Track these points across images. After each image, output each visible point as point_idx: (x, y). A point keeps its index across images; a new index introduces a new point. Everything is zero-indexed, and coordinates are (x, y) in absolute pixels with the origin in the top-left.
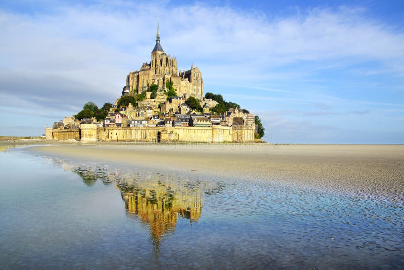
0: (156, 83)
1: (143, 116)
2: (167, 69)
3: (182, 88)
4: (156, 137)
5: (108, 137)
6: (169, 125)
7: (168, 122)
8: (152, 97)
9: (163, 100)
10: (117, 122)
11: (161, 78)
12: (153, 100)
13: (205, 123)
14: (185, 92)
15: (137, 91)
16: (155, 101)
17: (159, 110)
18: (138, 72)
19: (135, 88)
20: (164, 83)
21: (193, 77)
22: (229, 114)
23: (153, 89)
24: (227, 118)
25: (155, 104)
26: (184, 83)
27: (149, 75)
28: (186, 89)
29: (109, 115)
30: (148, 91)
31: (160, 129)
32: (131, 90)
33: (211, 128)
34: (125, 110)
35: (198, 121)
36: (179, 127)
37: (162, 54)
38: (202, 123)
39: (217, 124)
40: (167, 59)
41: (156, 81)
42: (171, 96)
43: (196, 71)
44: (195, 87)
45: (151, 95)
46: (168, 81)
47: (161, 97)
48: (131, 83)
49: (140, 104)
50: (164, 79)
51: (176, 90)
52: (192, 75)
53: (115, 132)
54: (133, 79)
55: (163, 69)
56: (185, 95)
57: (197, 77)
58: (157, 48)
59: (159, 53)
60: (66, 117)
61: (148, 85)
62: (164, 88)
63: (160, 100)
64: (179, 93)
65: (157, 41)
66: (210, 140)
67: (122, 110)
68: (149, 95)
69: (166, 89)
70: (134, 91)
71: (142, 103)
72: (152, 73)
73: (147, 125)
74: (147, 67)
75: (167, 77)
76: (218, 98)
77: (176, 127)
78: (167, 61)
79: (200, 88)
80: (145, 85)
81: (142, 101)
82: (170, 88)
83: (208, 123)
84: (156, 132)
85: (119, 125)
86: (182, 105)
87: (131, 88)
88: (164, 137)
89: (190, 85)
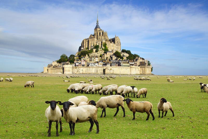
0: (98, 44)
1: (93, 61)
2: (103, 37)
3: (111, 47)
4: (103, 72)
5: (78, 72)
6: (108, 66)
7: (108, 64)
8: (96, 51)
9: (102, 53)
10: (82, 64)
11: (100, 42)
12: (97, 53)
13: (126, 64)
14: (113, 49)
15: (88, 48)
16: (98, 54)
17: (100, 58)
18: (88, 39)
19: (87, 47)
20: (102, 44)
21: (116, 42)
22: (137, 60)
23: (97, 47)
24: (136, 62)
25: (98, 55)
26: (112, 45)
27: (94, 40)
28: (113, 47)
29: (76, 60)
30: (94, 48)
31: (105, 68)
32: (84, 48)
33: (129, 67)
34: (84, 58)
35: (123, 64)
36: (114, 67)
37: (100, 30)
38: (125, 64)
39: (132, 65)
40: (103, 32)
41: (98, 43)
42: (106, 51)
43: (118, 38)
44: (117, 46)
45: (96, 50)
46: (104, 43)
47: (101, 51)
48: (84, 45)
49: (90, 55)
50: (102, 42)
51: (108, 48)
52: (116, 40)
53: (81, 69)
54: (85, 42)
55: (101, 38)
56: (112, 50)
57: (118, 42)
58: (97, 27)
59: (98, 29)
60: (53, 62)
61: (94, 45)
62: (102, 47)
63: (100, 53)
64: (110, 50)
65: (97, 23)
66: (129, 73)
67: (82, 58)
68: (94, 50)
69: (103, 47)
70: (86, 48)
71: (91, 54)
72: (96, 39)
73: (98, 65)
74: (93, 37)
75: (104, 41)
76: (128, 52)
77: (113, 67)
78: (103, 34)
79: (119, 47)
80: (92, 45)
81: (91, 53)
82: (105, 47)
83: (128, 64)
84: (102, 69)
85: (83, 66)
86: (112, 55)
87: (84, 47)
88: (107, 71)
89: (115, 45)
